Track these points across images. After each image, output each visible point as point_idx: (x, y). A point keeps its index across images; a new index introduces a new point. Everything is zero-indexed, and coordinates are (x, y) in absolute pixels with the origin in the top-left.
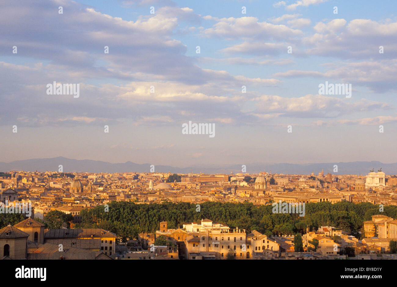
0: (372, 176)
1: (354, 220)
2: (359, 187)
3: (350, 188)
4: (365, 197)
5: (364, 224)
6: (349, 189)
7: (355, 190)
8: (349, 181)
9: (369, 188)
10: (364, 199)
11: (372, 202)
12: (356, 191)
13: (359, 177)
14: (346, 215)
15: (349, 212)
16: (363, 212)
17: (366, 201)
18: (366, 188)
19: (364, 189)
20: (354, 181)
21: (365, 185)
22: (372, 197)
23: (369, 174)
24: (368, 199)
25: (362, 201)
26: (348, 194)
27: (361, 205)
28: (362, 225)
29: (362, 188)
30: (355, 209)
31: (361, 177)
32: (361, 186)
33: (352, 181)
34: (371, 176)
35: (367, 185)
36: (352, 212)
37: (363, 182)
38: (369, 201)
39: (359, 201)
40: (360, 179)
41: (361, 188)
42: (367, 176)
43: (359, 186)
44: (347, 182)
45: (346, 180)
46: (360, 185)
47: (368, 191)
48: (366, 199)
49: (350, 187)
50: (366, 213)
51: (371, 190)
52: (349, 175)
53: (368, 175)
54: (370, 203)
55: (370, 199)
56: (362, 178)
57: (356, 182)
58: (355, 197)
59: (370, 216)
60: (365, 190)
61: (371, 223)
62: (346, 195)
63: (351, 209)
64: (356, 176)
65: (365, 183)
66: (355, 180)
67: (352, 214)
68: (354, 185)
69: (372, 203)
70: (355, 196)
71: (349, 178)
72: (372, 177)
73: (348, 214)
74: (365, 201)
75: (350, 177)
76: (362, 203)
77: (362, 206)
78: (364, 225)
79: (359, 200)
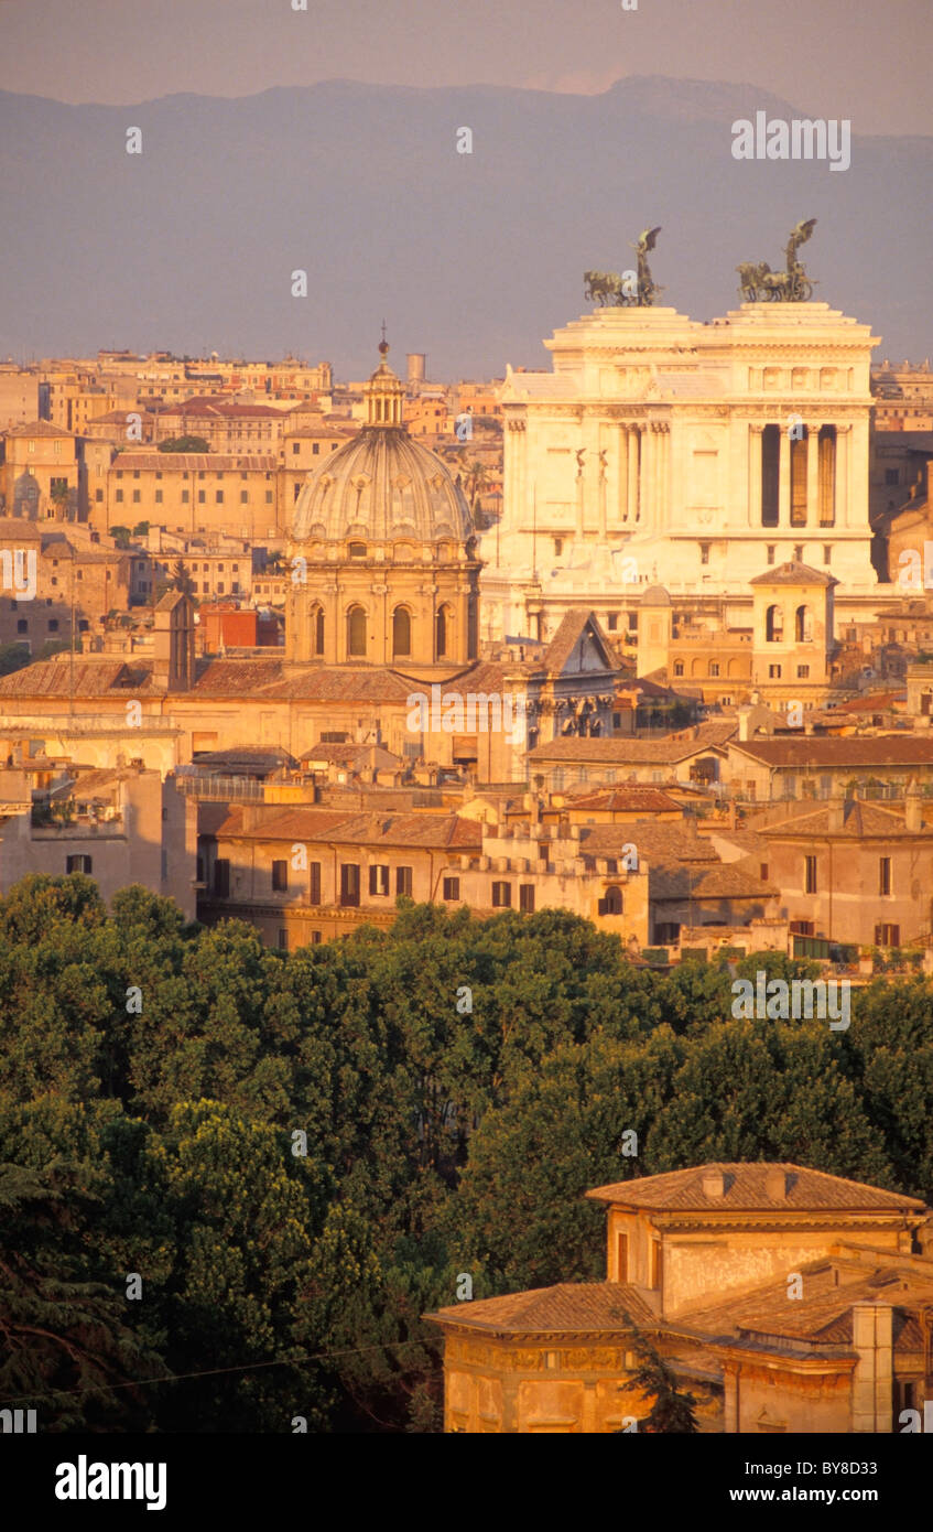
0: (629, 389)
1: (253, 1283)
2: (356, 616)
3: (182, 634)
4: (473, 809)
5: (454, 1353)
6: (153, 647)
7: (276, 668)
8: (172, 486)
9: (554, 622)
10: (462, 843)
11: (611, 904)
12: (303, 696)
13: (361, 413)
14: (93, 1172)
15: (159, 1117)
16: (427, 1108)
17: (500, 892)
18: (504, 620)
19: (456, 650)
20: (258, 487)
21: (474, 570)
22: (620, 806)
23: (560, 339)
24: (530, 851)
25: (423, 890)
26: (132, 750)
27: (386, 964)
28: (411, 1379)
29: (422, 631)
30: (268, 1044)
31: (401, 412)
32: (404, 590)
33: (231, 485)
34: (596, 382)
35: (520, 573)
36: (192, 1122)
37: (447, 513)
38: (549, 897)
39: (349, 898)
40: (392, 437)
41: (401, 618)
42: (515, 386)
43: (356, 588)
44: (128, 515)
45: (98, 458)
46: (390, 567)
47: (537, 682)
48: (494, 848)
49: (181, 610)
50: (491, 1136)
51: (593, 663)
52: (166, 372)
53: (541, 363)
54: (565, 923)
55: (566, 853)
56: (423, 422)
57: (301, 516)
58: (287, 810)
59: (567, 1187)
60: (473, 675)
61: (587, 1339)
62: (99, 777)
63: (197, 1046)
64: (314, 379)
65: (483, 520)
66: (275, 471)
67: (216, 1153)
68: (267, 563)
69: (608, 924)
70: (274, 793)
71: (172, 424)
72: (615, 410)
73: (125, 1150)
74: (476, 895)
75: (193, 408)
76: (423, 921)
77: (408, 979)
78: (453, 1381)
79: (350, 874)
